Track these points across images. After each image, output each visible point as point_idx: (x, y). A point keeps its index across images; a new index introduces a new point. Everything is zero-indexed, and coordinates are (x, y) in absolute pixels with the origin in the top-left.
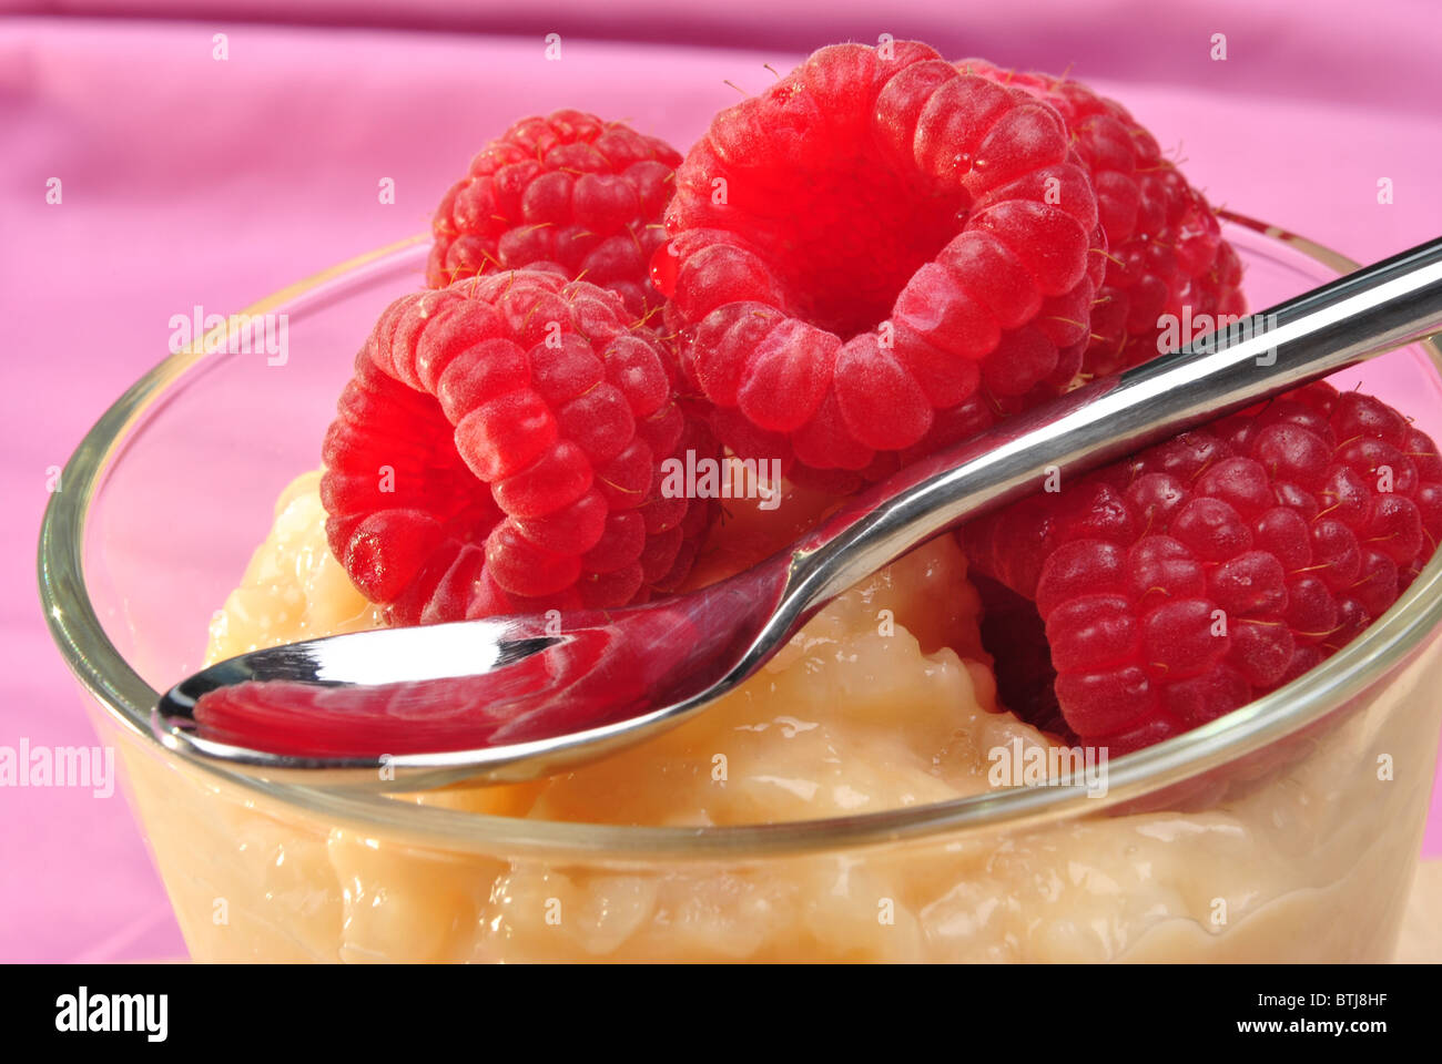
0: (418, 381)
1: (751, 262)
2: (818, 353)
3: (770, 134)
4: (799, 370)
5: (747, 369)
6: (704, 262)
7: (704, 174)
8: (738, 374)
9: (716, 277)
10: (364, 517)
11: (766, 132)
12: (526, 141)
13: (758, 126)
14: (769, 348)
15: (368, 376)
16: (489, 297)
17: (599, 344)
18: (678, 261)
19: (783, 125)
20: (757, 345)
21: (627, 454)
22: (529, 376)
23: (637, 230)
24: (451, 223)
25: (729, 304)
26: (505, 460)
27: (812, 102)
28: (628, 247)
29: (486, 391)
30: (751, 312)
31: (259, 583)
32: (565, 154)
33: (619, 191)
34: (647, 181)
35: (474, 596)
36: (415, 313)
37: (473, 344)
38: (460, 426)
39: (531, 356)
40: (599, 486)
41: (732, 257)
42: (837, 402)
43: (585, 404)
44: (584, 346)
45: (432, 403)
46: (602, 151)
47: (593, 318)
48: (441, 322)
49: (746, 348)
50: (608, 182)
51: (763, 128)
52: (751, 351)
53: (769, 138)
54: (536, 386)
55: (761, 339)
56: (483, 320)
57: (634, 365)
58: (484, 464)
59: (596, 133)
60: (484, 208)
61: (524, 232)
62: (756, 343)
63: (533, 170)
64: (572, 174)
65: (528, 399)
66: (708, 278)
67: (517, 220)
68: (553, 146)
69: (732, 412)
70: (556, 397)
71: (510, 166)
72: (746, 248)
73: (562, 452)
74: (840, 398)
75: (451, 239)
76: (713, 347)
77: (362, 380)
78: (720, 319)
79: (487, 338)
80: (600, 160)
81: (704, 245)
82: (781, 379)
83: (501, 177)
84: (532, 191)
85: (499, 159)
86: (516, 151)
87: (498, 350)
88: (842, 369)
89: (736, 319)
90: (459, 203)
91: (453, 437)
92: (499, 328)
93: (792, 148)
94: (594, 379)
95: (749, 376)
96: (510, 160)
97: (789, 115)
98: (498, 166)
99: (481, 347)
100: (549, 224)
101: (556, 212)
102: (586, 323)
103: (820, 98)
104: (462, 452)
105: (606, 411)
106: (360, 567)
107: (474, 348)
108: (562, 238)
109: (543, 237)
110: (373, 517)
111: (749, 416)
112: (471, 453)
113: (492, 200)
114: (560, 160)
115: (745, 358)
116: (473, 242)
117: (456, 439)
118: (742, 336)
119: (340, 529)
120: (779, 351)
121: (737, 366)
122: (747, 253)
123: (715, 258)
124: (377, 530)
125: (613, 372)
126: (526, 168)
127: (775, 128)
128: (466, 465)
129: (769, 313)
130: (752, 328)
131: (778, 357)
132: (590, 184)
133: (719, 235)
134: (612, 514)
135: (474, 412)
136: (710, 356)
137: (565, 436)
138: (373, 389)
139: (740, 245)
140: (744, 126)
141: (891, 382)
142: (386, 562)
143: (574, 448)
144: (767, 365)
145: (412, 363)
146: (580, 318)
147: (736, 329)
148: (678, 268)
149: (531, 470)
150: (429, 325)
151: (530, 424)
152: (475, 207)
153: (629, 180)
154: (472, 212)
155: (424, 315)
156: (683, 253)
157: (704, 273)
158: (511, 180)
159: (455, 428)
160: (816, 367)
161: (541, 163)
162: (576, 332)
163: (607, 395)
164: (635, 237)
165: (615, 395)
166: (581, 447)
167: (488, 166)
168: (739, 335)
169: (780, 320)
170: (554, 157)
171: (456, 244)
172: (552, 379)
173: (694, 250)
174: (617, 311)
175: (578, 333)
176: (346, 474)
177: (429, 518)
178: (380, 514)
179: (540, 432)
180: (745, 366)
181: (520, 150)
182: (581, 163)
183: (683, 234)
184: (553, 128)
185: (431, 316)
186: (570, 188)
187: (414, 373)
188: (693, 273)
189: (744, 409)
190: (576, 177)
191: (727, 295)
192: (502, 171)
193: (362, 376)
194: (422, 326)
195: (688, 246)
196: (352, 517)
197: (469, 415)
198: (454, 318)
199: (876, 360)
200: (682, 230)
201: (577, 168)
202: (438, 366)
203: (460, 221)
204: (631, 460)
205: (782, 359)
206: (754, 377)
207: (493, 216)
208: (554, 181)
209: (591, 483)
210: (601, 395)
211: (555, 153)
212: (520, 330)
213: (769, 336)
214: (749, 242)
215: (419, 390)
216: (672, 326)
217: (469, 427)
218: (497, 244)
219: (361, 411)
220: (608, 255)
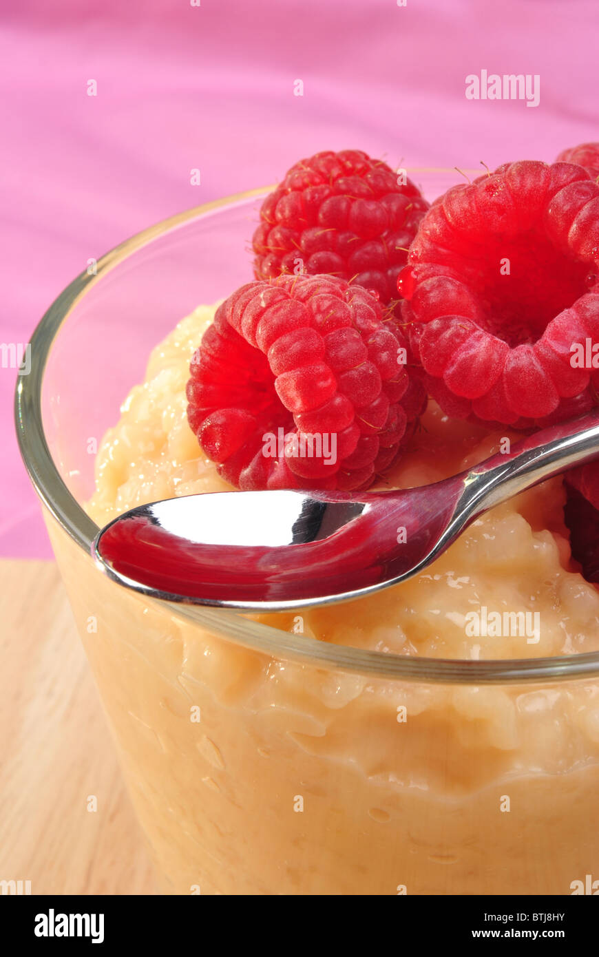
0: (256, 343)
1: (460, 290)
2: (496, 356)
3: (481, 214)
4: (483, 366)
5: (452, 359)
6: (433, 288)
7: (438, 230)
8: (446, 361)
9: (439, 299)
10: (213, 411)
11: (479, 212)
12: (323, 170)
13: (475, 208)
14: (467, 349)
15: (223, 328)
16: (302, 297)
17: (366, 334)
18: (416, 282)
19: (490, 209)
20: (460, 346)
21: (376, 403)
22: (324, 354)
23: (386, 238)
24: (273, 215)
25: (445, 316)
26: (304, 403)
27: (509, 197)
28: (380, 249)
29: (298, 361)
30: (456, 323)
31: (137, 422)
32: (346, 183)
33: (378, 213)
34: (394, 207)
35: (273, 471)
36: (258, 302)
37: (292, 330)
38: (280, 377)
39: (326, 340)
40: (357, 422)
41: (450, 287)
42: (503, 388)
43: (354, 373)
44: (357, 337)
45: (263, 358)
46: (369, 184)
47: (362, 317)
48: (274, 313)
49: (453, 346)
50: (371, 206)
51: (477, 208)
52: (456, 349)
53: (481, 216)
54: (326, 359)
55: (462, 343)
56: (299, 314)
57: (385, 351)
58: (292, 402)
59: (366, 170)
60: (295, 212)
61: (319, 232)
62: (459, 345)
63: (327, 192)
64: (351, 199)
65: (321, 368)
66: (434, 297)
67: (314, 223)
68: (339, 176)
69: (439, 381)
70: (338, 368)
71: (314, 187)
72: (457, 279)
73: (338, 401)
74: (505, 386)
75: (272, 226)
76: (434, 342)
77: (218, 328)
78: (439, 326)
79: (301, 327)
80: (368, 190)
81: (433, 275)
82: (472, 370)
83: (308, 193)
84: (326, 206)
85: (306, 180)
86: (316, 176)
87: (308, 337)
88: (509, 369)
89: (449, 327)
90: (279, 206)
91: (274, 382)
92: (308, 321)
93: (494, 224)
94: (361, 360)
95: (452, 364)
96: (313, 183)
97: (495, 204)
98: (306, 186)
99: (296, 333)
100: (333, 229)
101: (339, 221)
102: (359, 321)
103: (515, 195)
104: (278, 392)
105: (365, 377)
106: (206, 439)
107: (293, 332)
108: (341, 238)
109: (329, 236)
110: (217, 412)
111: (449, 387)
112: (283, 392)
113: (300, 208)
114: (343, 187)
115: (451, 353)
116: (285, 231)
117: (276, 384)
118: (451, 339)
119: (197, 416)
120: (472, 352)
121: (446, 357)
122: (458, 283)
123: (440, 286)
124: (219, 422)
125: (373, 354)
126: (322, 191)
127: (485, 210)
128: (279, 399)
129: (468, 325)
130: (457, 335)
131: (471, 356)
132: (361, 206)
133: (442, 269)
134: (363, 436)
135: (290, 372)
136: (430, 347)
137: (340, 391)
138: (225, 336)
139: (454, 277)
140: (466, 206)
141: (538, 382)
142: (223, 442)
143: (346, 400)
144: (465, 360)
145: (253, 332)
146: (356, 317)
147: (447, 334)
148: (415, 287)
149: (319, 411)
150: (266, 313)
151: (322, 384)
152: (290, 211)
153: (384, 204)
154: (287, 213)
155: (263, 304)
156: (420, 277)
157: (432, 294)
158: (313, 198)
159: (277, 377)
160: (494, 365)
161: (331, 187)
162: (353, 327)
163: (368, 369)
164: (384, 242)
165: (373, 369)
166: (349, 399)
167: (298, 183)
168: (449, 338)
169: (474, 330)
170: (339, 184)
171: (275, 229)
172: (337, 357)
173: (426, 278)
174: (377, 310)
175: (354, 327)
176: (203, 384)
177: (249, 416)
178: (221, 411)
179: (327, 389)
180: (451, 358)
181: (320, 176)
182: (356, 191)
183: (420, 265)
184: (340, 163)
185: (269, 306)
186: (349, 207)
187: (254, 339)
188: (424, 293)
189: (447, 383)
190: (353, 200)
191: (445, 310)
192: (308, 191)
193: (219, 327)
194: (262, 312)
195: (423, 274)
196: (204, 409)
197: (286, 373)
198: (282, 311)
199: (531, 367)
200: (420, 262)
201: (354, 194)
202: (270, 340)
203: (279, 216)
204: (377, 407)
205: (473, 357)
206: (455, 366)
207: (300, 219)
208: (339, 202)
209: (352, 421)
210: (364, 368)
211: (341, 181)
212: (321, 323)
213: (467, 341)
214: (459, 276)
215: (255, 347)
216: (406, 318)
217: (284, 380)
218: (300, 236)
219: (217, 349)
220: (367, 253)
